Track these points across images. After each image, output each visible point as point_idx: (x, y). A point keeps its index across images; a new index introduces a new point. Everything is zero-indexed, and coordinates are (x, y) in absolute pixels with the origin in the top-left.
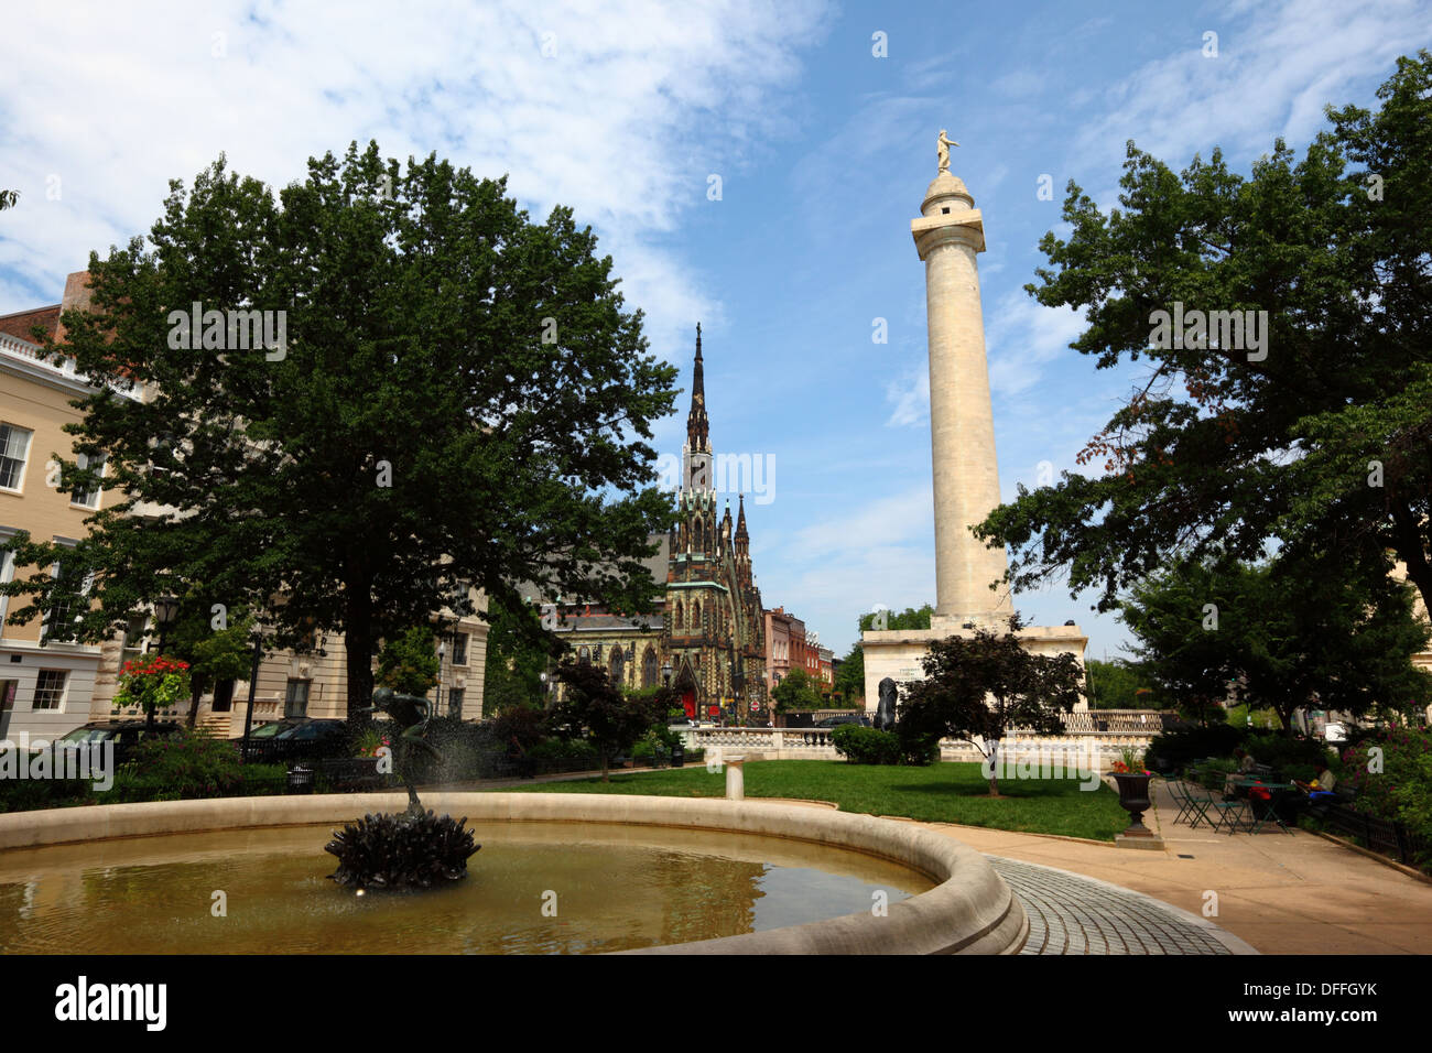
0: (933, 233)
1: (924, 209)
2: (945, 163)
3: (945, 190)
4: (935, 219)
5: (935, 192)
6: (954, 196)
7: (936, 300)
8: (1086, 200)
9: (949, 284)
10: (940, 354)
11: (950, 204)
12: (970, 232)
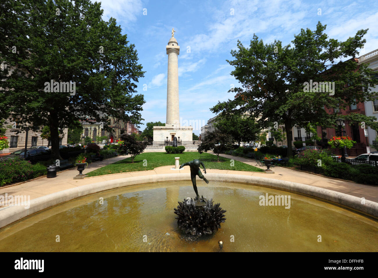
0: (170, 49)
1: (169, 44)
2: (173, 35)
3: (173, 41)
4: (170, 46)
5: (171, 41)
6: (175, 42)
7: (170, 63)
8: (241, 44)
9: (173, 60)
10: (170, 74)
11: (173, 44)
12: (177, 50)
